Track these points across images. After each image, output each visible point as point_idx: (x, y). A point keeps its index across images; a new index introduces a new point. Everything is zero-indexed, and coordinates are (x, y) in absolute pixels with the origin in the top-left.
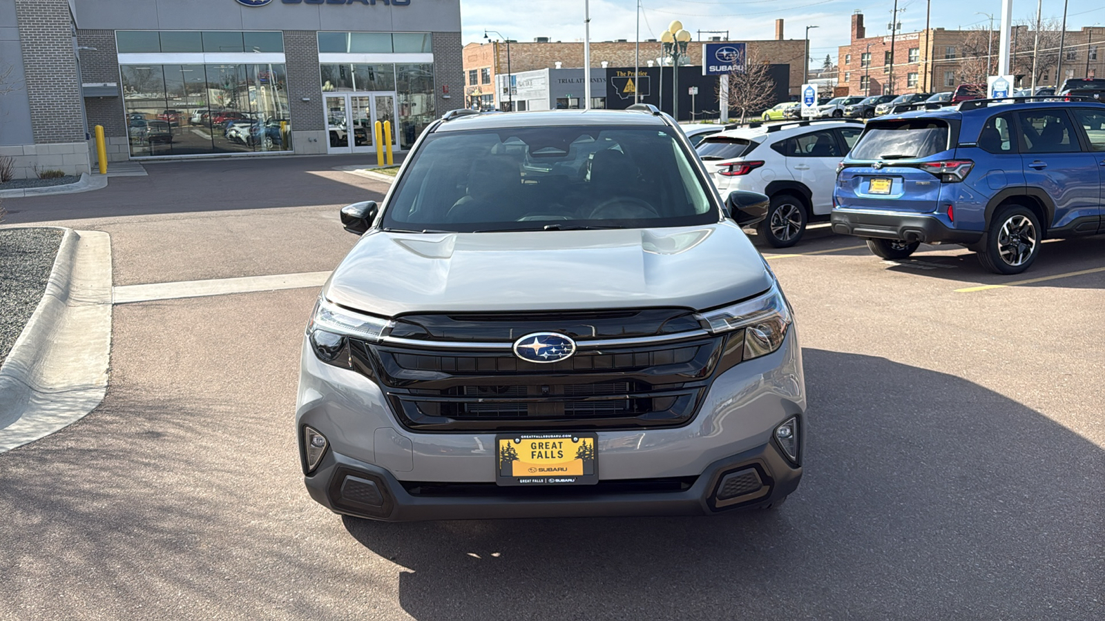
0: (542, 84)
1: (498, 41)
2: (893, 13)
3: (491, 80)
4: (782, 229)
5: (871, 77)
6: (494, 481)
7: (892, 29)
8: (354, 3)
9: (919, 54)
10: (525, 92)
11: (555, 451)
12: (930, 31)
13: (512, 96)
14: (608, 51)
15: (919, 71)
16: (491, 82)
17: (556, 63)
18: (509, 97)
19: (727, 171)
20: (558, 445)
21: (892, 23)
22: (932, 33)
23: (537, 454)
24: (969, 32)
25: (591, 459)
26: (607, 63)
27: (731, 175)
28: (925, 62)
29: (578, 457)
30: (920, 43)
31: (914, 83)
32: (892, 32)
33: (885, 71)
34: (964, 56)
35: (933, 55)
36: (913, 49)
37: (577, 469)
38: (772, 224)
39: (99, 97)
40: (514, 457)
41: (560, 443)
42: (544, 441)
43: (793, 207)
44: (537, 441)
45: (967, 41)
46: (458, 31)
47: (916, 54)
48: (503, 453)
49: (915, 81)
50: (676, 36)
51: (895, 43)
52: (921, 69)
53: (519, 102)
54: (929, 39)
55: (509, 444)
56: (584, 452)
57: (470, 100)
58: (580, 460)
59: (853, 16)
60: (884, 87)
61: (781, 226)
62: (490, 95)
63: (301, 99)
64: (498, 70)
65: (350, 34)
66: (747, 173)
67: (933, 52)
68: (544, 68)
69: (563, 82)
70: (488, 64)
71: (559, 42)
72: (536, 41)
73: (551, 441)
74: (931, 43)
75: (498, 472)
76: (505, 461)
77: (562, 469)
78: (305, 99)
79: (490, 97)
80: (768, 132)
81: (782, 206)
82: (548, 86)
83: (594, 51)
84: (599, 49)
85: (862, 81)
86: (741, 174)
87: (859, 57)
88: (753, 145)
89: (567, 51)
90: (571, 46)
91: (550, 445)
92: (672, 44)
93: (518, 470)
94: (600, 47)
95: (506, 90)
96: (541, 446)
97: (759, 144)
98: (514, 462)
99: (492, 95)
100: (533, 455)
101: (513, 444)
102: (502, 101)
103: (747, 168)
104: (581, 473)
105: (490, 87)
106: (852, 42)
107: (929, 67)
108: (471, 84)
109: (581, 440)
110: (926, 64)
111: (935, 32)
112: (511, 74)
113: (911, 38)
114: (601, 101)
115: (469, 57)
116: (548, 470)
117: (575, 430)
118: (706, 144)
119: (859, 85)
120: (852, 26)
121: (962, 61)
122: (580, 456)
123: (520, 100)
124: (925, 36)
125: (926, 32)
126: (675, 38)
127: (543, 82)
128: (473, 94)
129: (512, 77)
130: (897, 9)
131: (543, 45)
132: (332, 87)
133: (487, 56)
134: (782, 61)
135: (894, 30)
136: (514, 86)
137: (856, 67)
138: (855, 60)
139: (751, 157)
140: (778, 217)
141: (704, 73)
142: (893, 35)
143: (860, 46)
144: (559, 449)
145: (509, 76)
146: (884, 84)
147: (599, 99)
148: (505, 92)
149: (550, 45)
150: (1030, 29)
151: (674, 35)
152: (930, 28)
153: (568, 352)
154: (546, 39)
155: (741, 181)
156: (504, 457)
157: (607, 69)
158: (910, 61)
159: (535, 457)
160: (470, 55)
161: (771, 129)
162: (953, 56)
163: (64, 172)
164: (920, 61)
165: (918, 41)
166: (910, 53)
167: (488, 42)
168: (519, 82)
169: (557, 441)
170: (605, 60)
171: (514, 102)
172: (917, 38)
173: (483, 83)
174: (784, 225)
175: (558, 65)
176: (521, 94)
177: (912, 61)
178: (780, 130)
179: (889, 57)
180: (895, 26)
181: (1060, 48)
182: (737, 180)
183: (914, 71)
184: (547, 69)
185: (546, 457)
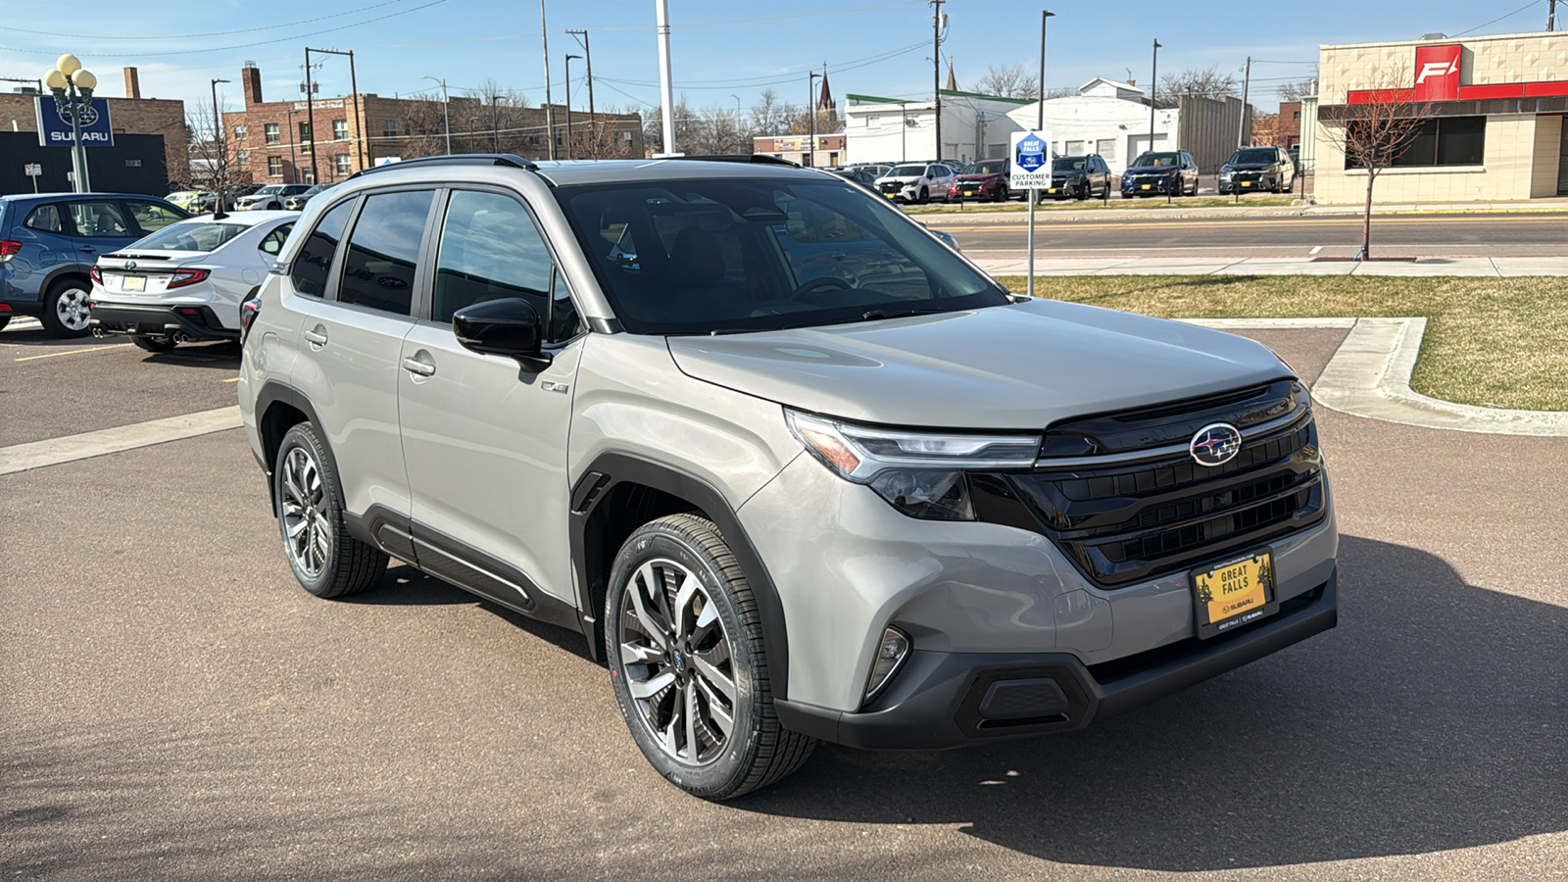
2: (305, 69)
5: (283, 158)
7: (307, 91)
9: (348, 127)
11: (1241, 578)
12: (359, 97)
15: (351, 152)
20: (1243, 570)
21: (306, 82)
22: (362, 101)
23: (1226, 587)
24: (411, 101)
25: (1269, 580)
28: (357, 140)
29: (1259, 582)
30: (347, 113)
31: (347, 169)
32: (307, 96)
33: (303, 151)
34: (407, 134)
35: (367, 131)
36: (338, 121)
37: (1260, 597)
40: (1208, 597)
41: (1244, 567)
42: (1231, 568)
44: (1226, 570)
45: (411, 114)
47: (343, 127)
48: (1199, 594)
49: (347, 166)
51: (313, 112)
52: (353, 149)
54: (359, 109)
55: (1203, 581)
56: (1264, 572)
58: (1261, 584)
59: (243, 70)
60: (305, 173)
67: (366, 126)
73: (1237, 567)
74: (362, 114)
76: (1202, 603)
77: (1249, 601)
85: (270, 163)
87: (260, 129)
91: (1237, 573)
93: (1216, 612)
96: (1229, 575)
98: (1210, 603)
100: (1225, 589)
101: (1206, 581)
104: (1264, 601)
106: (247, 108)
107: (364, 146)
109: (1260, 558)
110: (359, 143)
111: (364, 98)
113: (333, 106)
116: (1233, 607)
117: (1255, 547)
119: (267, 170)
120: (245, 85)
121: (407, 141)
122: (1261, 579)
124: (353, 105)
125: (353, 98)
126: (70, 82)
130: (310, 64)
134: (143, 129)
135: (309, 94)
137: (259, 144)
138: (255, 134)
141: (42, 142)
142: (310, 101)
143: (261, 114)
144: (1244, 576)
146: (303, 168)
150: (484, 103)
151: (69, 77)
152: (358, 93)
153: (1236, 446)
156: (1201, 599)
158: (336, 137)
159: (1226, 592)
162: (394, 134)
164: (350, 139)
165: (343, 110)
166: (335, 127)
169: (1241, 565)
172: (341, 106)
177: (340, 138)
179: (307, 131)
180: (310, 88)
181: (567, 124)
183: (344, 152)
185: (1236, 589)
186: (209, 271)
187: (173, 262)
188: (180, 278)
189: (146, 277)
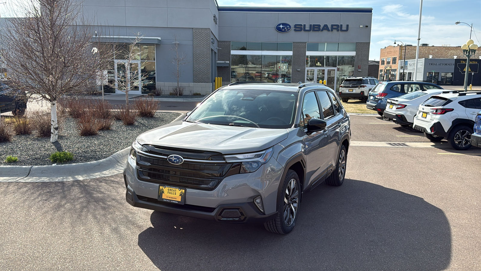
0: (421, 65)
1: (402, 45)
3: (397, 62)
4: (461, 141)
6: (157, 199)
8: (324, 31)
10: (412, 68)
11: (174, 192)
13: (405, 70)
14: (459, 51)
16: (397, 63)
17: (430, 56)
18: (403, 70)
19: (435, 112)
20: (175, 190)
23: (169, 192)
25: (183, 196)
26: (457, 56)
27: (436, 114)
29: (180, 195)
37: (179, 199)
38: (455, 138)
39: (222, 67)
40: (163, 192)
41: (176, 190)
42: (171, 189)
43: (467, 131)
44: (170, 188)
46: (369, 42)
48: (160, 190)
50: (470, 47)
53: (408, 73)
55: (162, 188)
56: (182, 194)
57: (386, 71)
58: (180, 196)
61: (460, 140)
62: (395, 69)
63: (297, 70)
64: (400, 58)
65: (326, 44)
66: (444, 114)
68: (422, 58)
69: (431, 64)
70: (396, 55)
71: (433, 46)
72: (422, 46)
73: (173, 189)
75: (159, 196)
76: (161, 193)
77: (175, 198)
78: (298, 70)
79: (395, 70)
80: (458, 96)
81: (461, 131)
82: (424, 66)
83: (451, 51)
84: (454, 50)
86: (441, 114)
88: (449, 101)
89: (436, 51)
90: (439, 48)
91: (173, 190)
92: (468, 50)
93: (164, 196)
94: (455, 49)
95: (402, 68)
96: (170, 190)
97: (452, 101)
98: (163, 194)
99: (396, 69)
100: (168, 193)
101: (163, 188)
102: (400, 72)
103: (444, 111)
104: (180, 201)
105: (396, 66)
108: (387, 64)
109: (181, 190)
112: (405, 60)
114: (451, 74)
115: (388, 52)
116: (172, 198)
117: (180, 187)
118: (432, 98)
122: (181, 195)
123: (409, 72)
126: (469, 48)
127: (421, 64)
128: (387, 69)
129: (406, 61)
131: (424, 47)
132: (321, 65)
133: (396, 52)
136: (406, 66)
139: (447, 107)
140: (459, 135)
144: (175, 192)
145: (404, 61)
147: (450, 73)
148: (401, 68)
149: (428, 47)
151: (469, 46)
153: (181, 162)
154: (426, 45)
155: (440, 117)
156: (161, 192)
157: (455, 59)
160: (388, 51)
161: (460, 95)
163: (201, 93)
167: (397, 46)
168: (410, 64)
169: (175, 189)
170: (457, 55)
171: (406, 73)
173: (392, 64)
174: (462, 139)
175: (431, 57)
176: (410, 69)
178: (465, 95)
182: (438, 116)
184: (424, 58)
185: (172, 194)
186: (406, 106)
187: (399, 102)
188: (399, 106)
189: (393, 105)
